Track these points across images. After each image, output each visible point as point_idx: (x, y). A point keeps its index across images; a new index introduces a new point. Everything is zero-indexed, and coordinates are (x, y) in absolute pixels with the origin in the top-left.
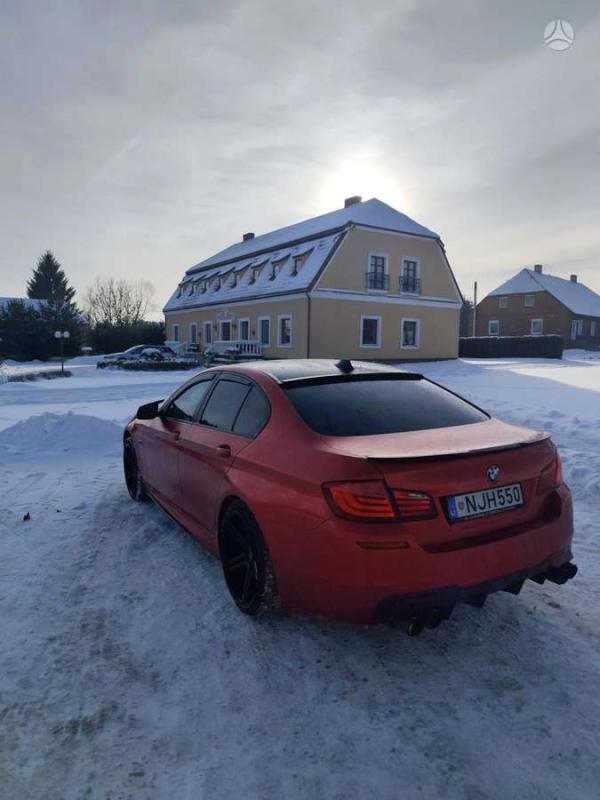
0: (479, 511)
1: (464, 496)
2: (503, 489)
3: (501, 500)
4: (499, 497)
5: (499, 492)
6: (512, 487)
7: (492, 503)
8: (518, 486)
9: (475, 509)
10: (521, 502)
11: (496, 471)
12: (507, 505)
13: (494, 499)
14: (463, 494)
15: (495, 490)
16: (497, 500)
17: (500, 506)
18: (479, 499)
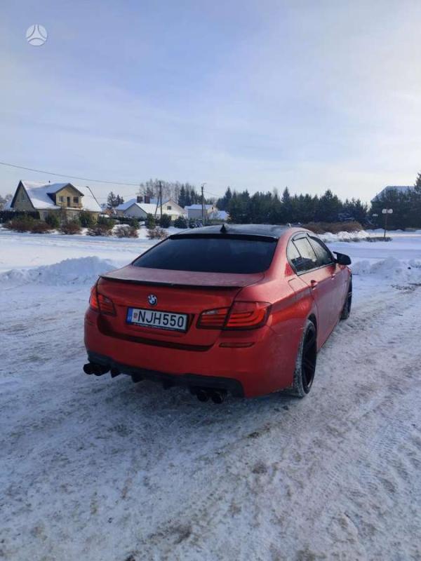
0: (146, 322)
1: (139, 310)
2: (170, 315)
3: (166, 321)
4: (164, 319)
5: (165, 315)
6: (178, 316)
7: (157, 321)
8: (185, 317)
9: (143, 320)
10: (183, 328)
11: (153, 299)
12: (169, 326)
13: (159, 319)
14: (139, 308)
15: (163, 314)
16: (162, 320)
17: (162, 325)
18: (148, 315)
